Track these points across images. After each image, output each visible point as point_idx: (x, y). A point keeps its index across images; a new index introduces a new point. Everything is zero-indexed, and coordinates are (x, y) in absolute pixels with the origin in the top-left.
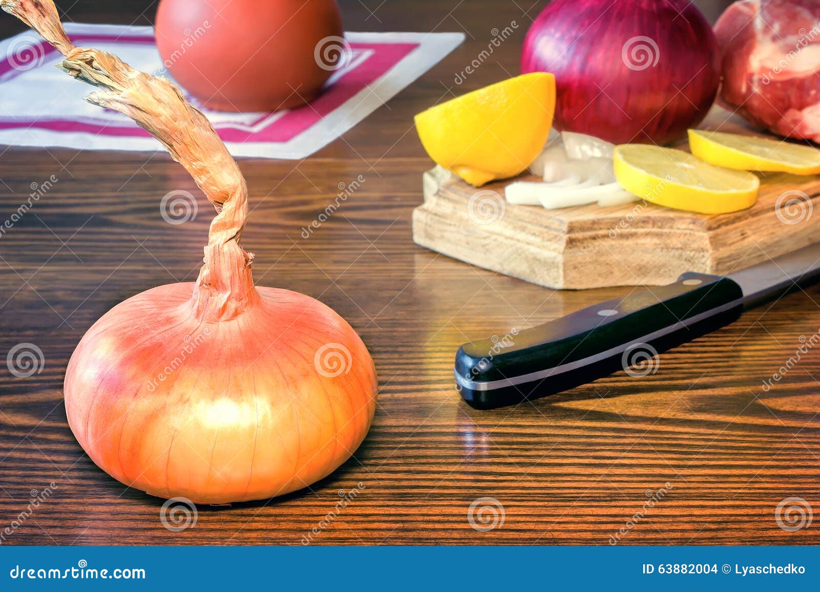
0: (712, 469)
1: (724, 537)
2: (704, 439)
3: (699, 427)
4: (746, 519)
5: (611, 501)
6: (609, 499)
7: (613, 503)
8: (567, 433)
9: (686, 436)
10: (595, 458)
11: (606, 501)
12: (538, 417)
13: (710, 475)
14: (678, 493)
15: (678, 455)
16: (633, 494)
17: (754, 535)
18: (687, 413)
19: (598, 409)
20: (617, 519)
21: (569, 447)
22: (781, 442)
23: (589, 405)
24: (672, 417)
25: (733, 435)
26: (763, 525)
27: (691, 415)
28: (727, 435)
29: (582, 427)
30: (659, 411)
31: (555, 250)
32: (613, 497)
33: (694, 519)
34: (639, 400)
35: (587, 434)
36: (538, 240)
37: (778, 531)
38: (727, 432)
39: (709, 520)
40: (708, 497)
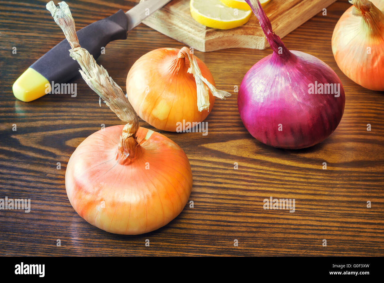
0: (259, 193)
1: (258, 237)
2: (258, 172)
3: (257, 164)
4: (267, 225)
5: (217, 211)
6: (217, 210)
7: (218, 213)
8: (205, 165)
9: (251, 170)
10: (215, 183)
11: (215, 211)
12: (194, 153)
13: (258, 197)
14: (244, 208)
15: (247, 183)
16: (227, 207)
17: (270, 236)
18: (254, 154)
19: (219, 150)
20: (219, 223)
21: (205, 175)
22: (288, 176)
23: (215, 147)
24: (247, 157)
25: (270, 171)
26: (273, 230)
27: (255, 156)
28: (268, 171)
29: (212, 161)
30: (243, 152)
31: (201, 37)
32: (218, 209)
33: (248, 225)
34: (236, 145)
35: (213, 166)
36: (193, 30)
37: (279, 234)
38: (268, 168)
39: (254, 225)
40: (255, 211)
